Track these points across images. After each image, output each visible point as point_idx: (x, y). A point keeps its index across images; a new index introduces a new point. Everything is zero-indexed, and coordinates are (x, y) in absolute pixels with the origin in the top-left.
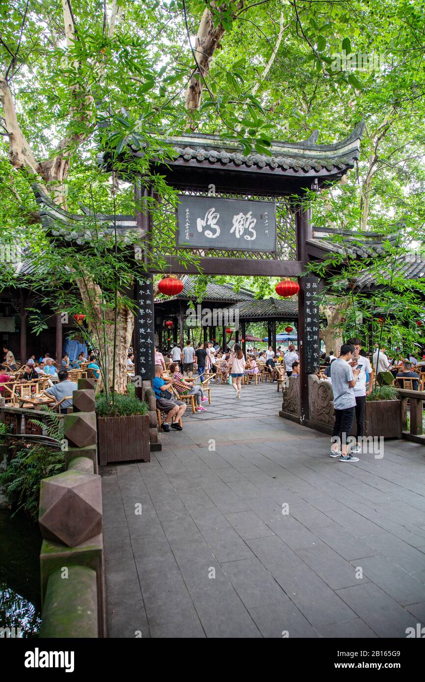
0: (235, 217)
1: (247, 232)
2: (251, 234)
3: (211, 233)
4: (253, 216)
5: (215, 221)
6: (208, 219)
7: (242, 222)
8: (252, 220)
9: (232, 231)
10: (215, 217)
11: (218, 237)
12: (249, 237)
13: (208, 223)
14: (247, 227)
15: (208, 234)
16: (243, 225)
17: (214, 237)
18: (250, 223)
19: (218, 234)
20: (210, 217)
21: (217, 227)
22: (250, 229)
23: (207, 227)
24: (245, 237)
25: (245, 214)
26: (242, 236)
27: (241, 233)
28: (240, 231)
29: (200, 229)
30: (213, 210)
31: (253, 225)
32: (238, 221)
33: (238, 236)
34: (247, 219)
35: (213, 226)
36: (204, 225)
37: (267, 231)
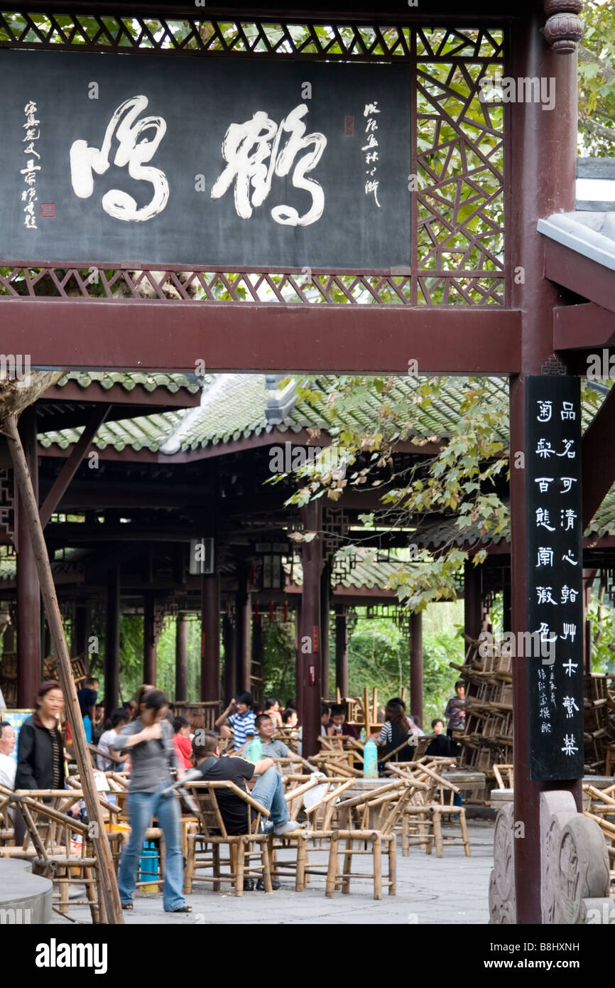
0: (235, 132)
1: (283, 190)
2: (302, 201)
3: (129, 202)
4: (312, 124)
5: (149, 149)
6: (116, 143)
7: (263, 151)
8: (305, 143)
9: (218, 191)
10: (149, 134)
11: (159, 216)
12: (291, 212)
13: (119, 162)
14: (282, 172)
15: (118, 204)
16: (267, 162)
17: (145, 214)
18: (302, 153)
19: (159, 202)
20: (127, 135)
21: (156, 177)
22: (299, 181)
23: (115, 178)
24: (276, 212)
25: (278, 117)
26: (262, 213)
27: (258, 199)
28: (252, 190)
29: (82, 186)
30: (141, 102)
31: (310, 161)
32: (248, 146)
33: (244, 210)
34: (286, 136)
35: (137, 173)
36: (102, 167)
37: (372, 187)
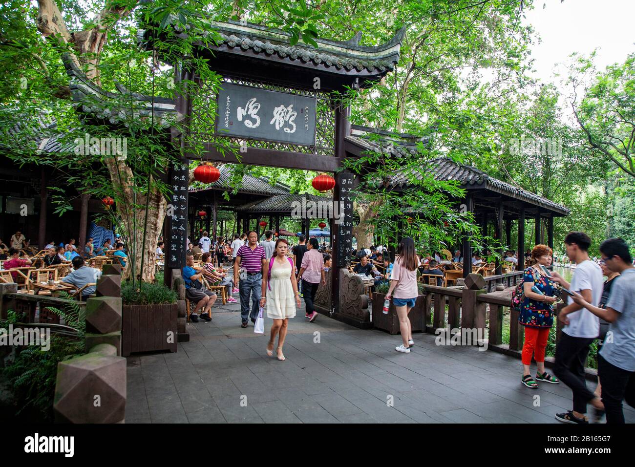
0: (276, 109)
1: (286, 124)
2: (291, 127)
3: (251, 123)
4: (294, 109)
5: (256, 111)
6: (248, 109)
7: (282, 115)
8: (292, 114)
9: (272, 123)
10: (256, 107)
11: (257, 128)
12: (289, 130)
13: (249, 113)
14: (287, 120)
15: (248, 124)
16: (283, 117)
17: (254, 127)
18: (291, 116)
19: (258, 124)
20: (251, 107)
21: (257, 117)
22: (290, 122)
23: (247, 117)
24: (285, 129)
25: (286, 107)
26: (282, 128)
27: (281, 125)
28: (280, 123)
29: (240, 118)
30: (255, 100)
31: (293, 118)
32: (279, 113)
33: (278, 128)
34: (288, 111)
35: (253, 116)
36: (245, 114)
37: (307, 126)
